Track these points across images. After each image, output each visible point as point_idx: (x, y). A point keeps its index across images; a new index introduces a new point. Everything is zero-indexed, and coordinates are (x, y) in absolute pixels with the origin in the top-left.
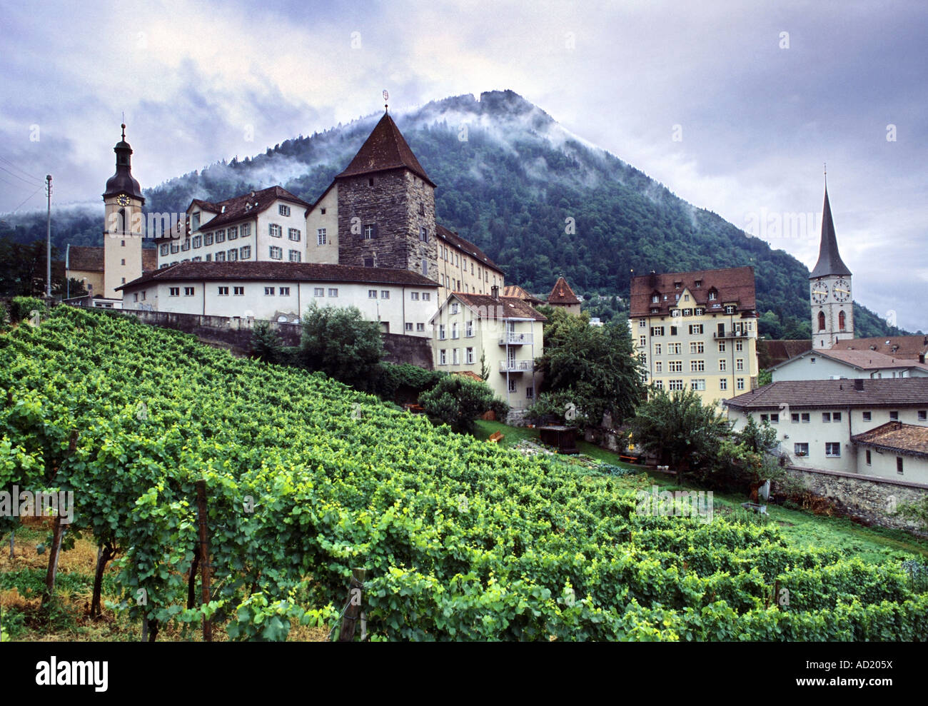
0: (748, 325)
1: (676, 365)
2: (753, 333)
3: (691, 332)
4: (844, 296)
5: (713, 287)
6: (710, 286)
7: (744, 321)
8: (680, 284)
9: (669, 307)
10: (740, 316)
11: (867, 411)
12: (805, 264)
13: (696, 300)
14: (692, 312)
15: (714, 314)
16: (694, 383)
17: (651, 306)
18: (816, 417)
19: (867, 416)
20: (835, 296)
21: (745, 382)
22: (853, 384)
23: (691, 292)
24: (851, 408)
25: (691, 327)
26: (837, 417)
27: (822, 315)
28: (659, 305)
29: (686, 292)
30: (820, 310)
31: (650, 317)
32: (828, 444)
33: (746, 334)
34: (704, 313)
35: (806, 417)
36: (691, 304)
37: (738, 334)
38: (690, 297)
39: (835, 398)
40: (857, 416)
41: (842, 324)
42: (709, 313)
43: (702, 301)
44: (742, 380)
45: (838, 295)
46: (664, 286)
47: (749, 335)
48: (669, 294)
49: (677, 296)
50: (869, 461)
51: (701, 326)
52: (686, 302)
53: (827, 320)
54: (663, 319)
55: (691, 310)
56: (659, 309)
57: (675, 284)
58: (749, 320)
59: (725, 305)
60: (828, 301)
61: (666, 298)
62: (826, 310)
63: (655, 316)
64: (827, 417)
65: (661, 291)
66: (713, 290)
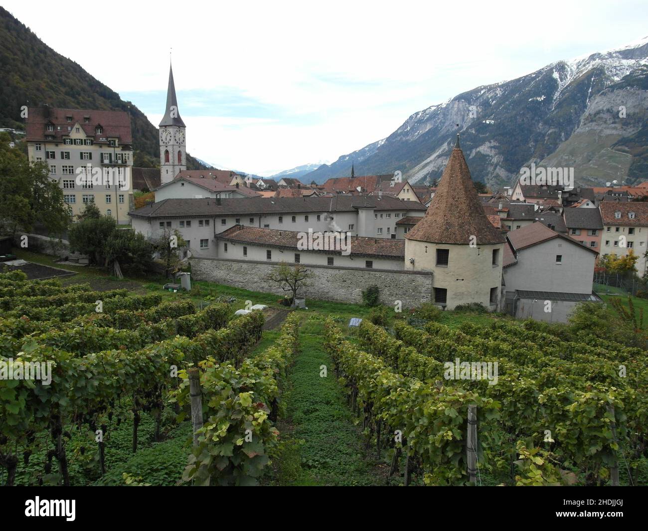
0: (127, 156)
1: (69, 183)
2: (131, 162)
3: (82, 158)
4: (181, 140)
5: (99, 125)
6: (97, 124)
7: (124, 152)
8: (71, 118)
9: (63, 136)
10: (121, 148)
11: (224, 218)
12: (145, 114)
13: (86, 133)
14: (82, 142)
15: (101, 145)
16: (85, 197)
17: (47, 133)
18: (195, 224)
19: (224, 222)
20: (176, 140)
21: (125, 197)
22: (215, 201)
23: (82, 126)
24: (215, 217)
25: (81, 154)
26: (207, 222)
27: (167, 152)
28: (54, 134)
29: (77, 126)
30: (166, 148)
31: (45, 143)
32: (202, 241)
33: (126, 162)
34: (92, 143)
35: (189, 223)
36: (81, 135)
37: (120, 162)
38: (81, 130)
39: (206, 210)
40: (219, 222)
41: (180, 160)
42: (95, 144)
43: (90, 134)
44: (123, 196)
45: (178, 140)
46: (57, 118)
47: (128, 163)
48: (62, 125)
49: (69, 128)
50: (226, 250)
51: (90, 154)
52: (77, 134)
53: (170, 156)
54: (57, 145)
55: (82, 140)
56: (54, 137)
57: (68, 118)
58: (127, 152)
59: (109, 139)
60: (171, 143)
61: (59, 128)
62: (170, 149)
63: (50, 142)
64: (201, 222)
65: (54, 121)
66: (100, 127)
